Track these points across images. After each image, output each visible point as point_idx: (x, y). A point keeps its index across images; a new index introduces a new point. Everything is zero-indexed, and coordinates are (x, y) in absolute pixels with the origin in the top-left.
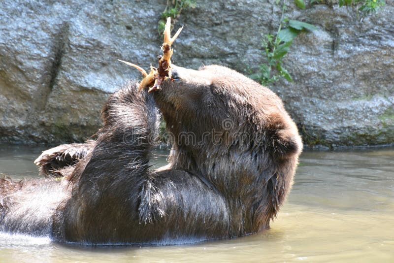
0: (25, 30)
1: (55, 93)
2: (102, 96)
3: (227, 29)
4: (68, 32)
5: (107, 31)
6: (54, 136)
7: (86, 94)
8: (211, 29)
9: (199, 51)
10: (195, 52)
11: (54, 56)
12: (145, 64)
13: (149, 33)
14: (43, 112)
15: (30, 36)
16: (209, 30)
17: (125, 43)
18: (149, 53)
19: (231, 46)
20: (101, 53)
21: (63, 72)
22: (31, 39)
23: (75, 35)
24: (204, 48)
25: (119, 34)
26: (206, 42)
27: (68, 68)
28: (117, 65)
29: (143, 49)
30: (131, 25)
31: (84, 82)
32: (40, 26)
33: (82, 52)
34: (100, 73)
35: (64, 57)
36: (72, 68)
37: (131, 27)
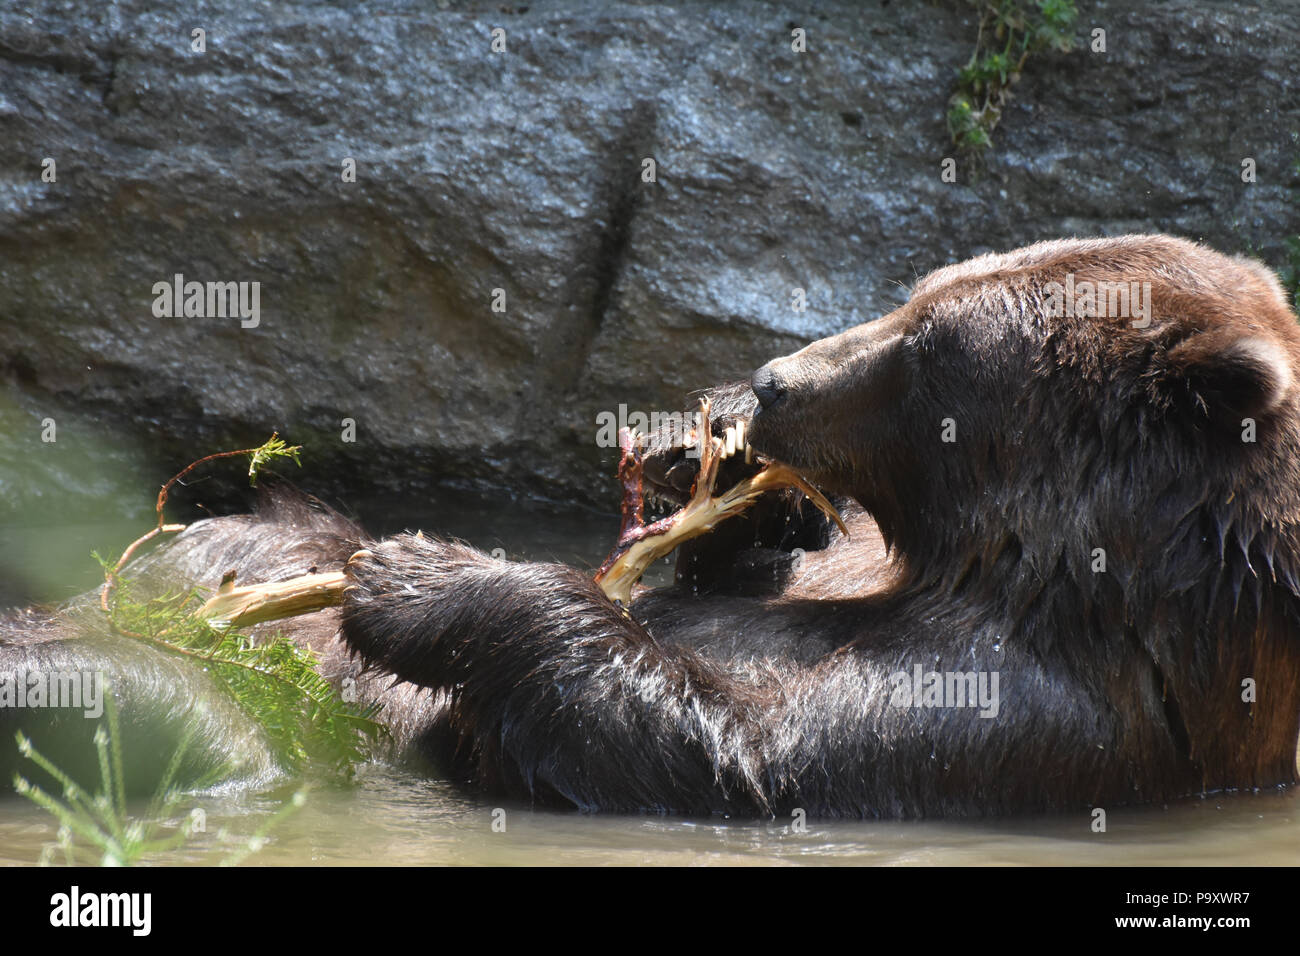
0: (512, 130)
1: (609, 335)
2: (762, 345)
3: (1178, 119)
4: (653, 136)
5: (780, 130)
6: (607, 478)
7: (711, 339)
8: (1123, 120)
9: (1083, 194)
10: (1071, 196)
11: (608, 215)
12: (904, 238)
13: (918, 135)
14: (571, 398)
15: (528, 149)
16: (1118, 124)
17: (841, 168)
18: (920, 201)
19: (1188, 174)
20: (760, 203)
21: (638, 267)
22: (531, 159)
23: (673, 146)
24: (1102, 182)
25: (818, 139)
26: (1109, 162)
27: (651, 256)
28: (814, 243)
29: (897, 188)
30: (860, 110)
31: (704, 301)
32: (562, 117)
33: (698, 201)
34: (757, 268)
35: (638, 218)
36: (667, 253)
37: (861, 117)
